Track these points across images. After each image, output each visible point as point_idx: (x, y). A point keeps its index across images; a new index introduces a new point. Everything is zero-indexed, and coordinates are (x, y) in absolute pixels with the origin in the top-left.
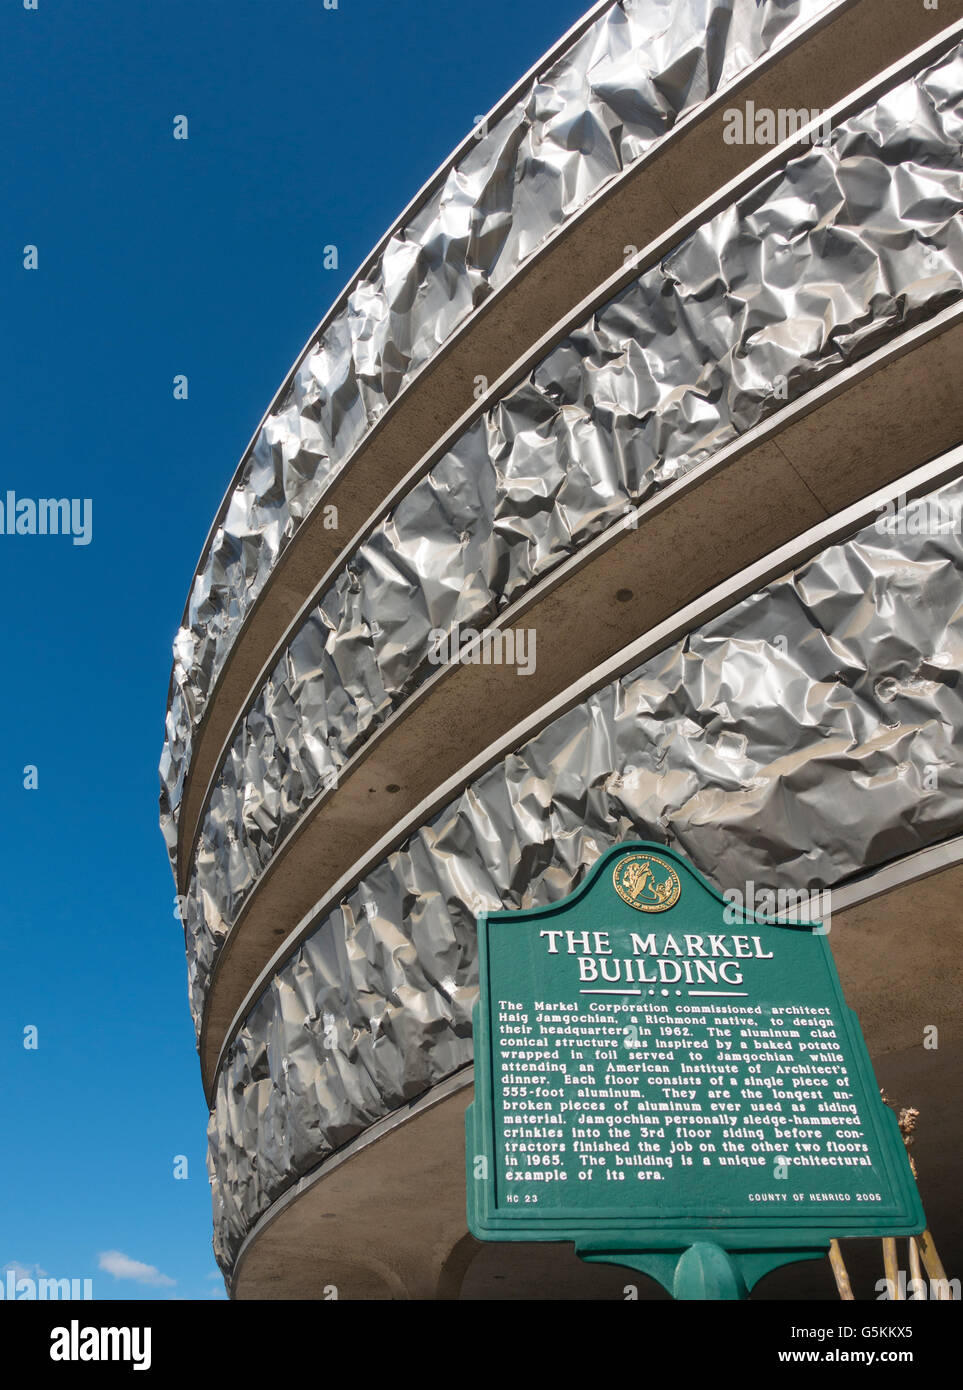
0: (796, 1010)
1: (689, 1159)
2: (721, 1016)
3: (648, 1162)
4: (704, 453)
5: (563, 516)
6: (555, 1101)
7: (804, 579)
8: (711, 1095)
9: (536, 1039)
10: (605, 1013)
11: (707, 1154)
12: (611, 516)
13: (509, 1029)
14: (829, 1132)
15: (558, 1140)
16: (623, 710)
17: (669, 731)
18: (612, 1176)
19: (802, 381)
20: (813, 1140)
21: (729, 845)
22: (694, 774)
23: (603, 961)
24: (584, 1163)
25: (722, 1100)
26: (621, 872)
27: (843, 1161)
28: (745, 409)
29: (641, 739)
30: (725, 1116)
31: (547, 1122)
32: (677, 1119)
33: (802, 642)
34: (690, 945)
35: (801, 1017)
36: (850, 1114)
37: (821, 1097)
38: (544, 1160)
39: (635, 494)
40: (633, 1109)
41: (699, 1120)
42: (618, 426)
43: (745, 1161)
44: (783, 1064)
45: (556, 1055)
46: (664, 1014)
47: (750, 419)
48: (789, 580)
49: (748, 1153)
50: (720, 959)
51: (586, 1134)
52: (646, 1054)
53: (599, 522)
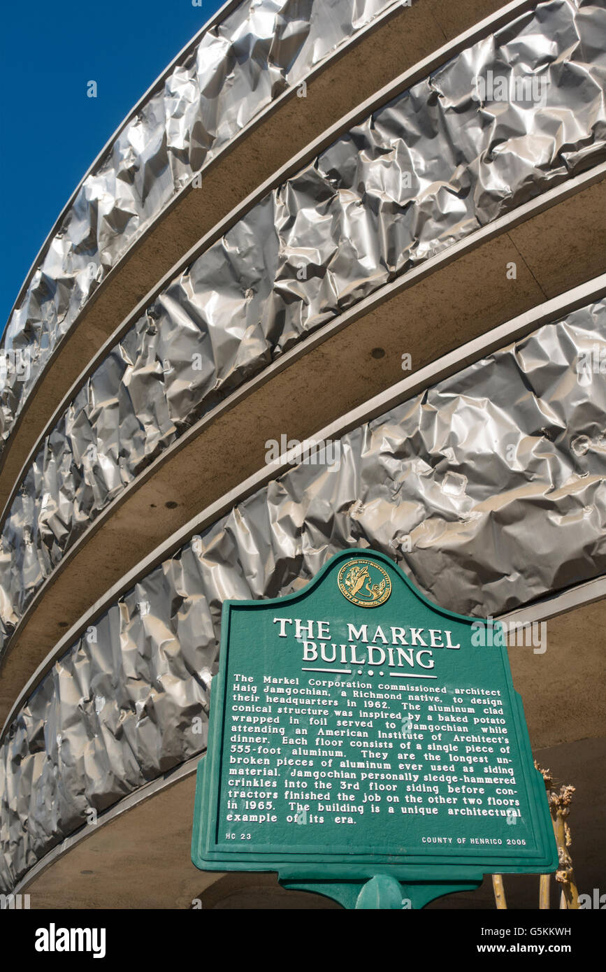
0: (473, 691)
1: (377, 808)
2: (414, 693)
3: (344, 808)
4: (452, 239)
5: (333, 282)
6: (273, 757)
7: (523, 350)
8: (400, 756)
9: (262, 706)
10: (321, 688)
11: (392, 804)
12: (372, 286)
13: (240, 697)
14: (490, 790)
15: (272, 789)
16: (369, 449)
17: (405, 468)
18: (314, 819)
19: (534, 186)
20: (477, 796)
21: (446, 567)
22: (423, 505)
23: (323, 645)
24: (292, 809)
25: (409, 761)
26: (344, 574)
27: (499, 813)
28: (487, 206)
29: (382, 474)
30: (410, 774)
31: (265, 774)
32: (370, 775)
33: (518, 402)
34: (394, 635)
35: (477, 697)
36: (508, 776)
37: (487, 761)
38: (260, 805)
39: (393, 269)
40: (336, 766)
41: (389, 776)
42: (384, 211)
43: (422, 811)
44: (460, 734)
45: (277, 720)
46: (368, 690)
47: (490, 214)
48: (511, 350)
49: (425, 804)
50: (417, 647)
51: (296, 785)
52: (351, 722)
53: (361, 290)
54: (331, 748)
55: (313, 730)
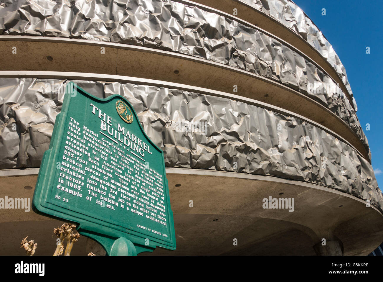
0: (155, 172)
1: (123, 206)
3: (111, 201)
4: (98, 39)
5: (46, 24)
6: (84, 165)
7: (107, 86)
8: (132, 187)
9: (81, 139)
10: (106, 144)
11: (128, 206)
12: (62, 35)
13: (72, 129)
14: (158, 212)
15: (82, 180)
16: (32, 87)
17: (45, 101)
18: (98, 202)
19: (131, 41)
20: (155, 213)
22: (47, 117)
23: (109, 126)
24: (89, 194)
25: (135, 190)
26: (118, 104)
27: (161, 222)
28: (115, 37)
29: (34, 99)
30: (135, 195)
31: (79, 171)
32: (122, 190)
34: (133, 138)
35: (156, 174)
36: (163, 208)
37: (158, 200)
38: (75, 186)
39: (73, 34)
40: (109, 181)
41: (128, 193)
42: (79, 15)
43: (138, 212)
44: (151, 186)
45: (87, 148)
46: (123, 154)
47: (115, 40)
48: (104, 83)
49: (139, 210)
50: (140, 146)
51: (92, 182)
52: (116, 164)
53: (57, 34)
54: (107, 171)
55: (102, 160)
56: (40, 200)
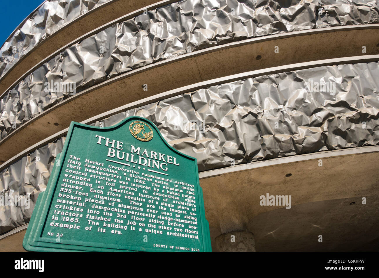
0: (183, 183)
1: (134, 228)
2: (157, 180)
3: (117, 226)
4: (176, 55)
5: (133, 58)
6: (84, 197)
7: (194, 95)
8: (148, 206)
9: (82, 172)
10: (114, 169)
11: (141, 227)
12: (147, 63)
13: (71, 166)
14: (186, 226)
15: (80, 213)
18: (100, 230)
19: (205, 45)
20: (180, 228)
23: (118, 152)
24: (89, 223)
25: (151, 208)
26: (133, 125)
27: (189, 236)
28: (190, 47)
30: (151, 214)
31: (77, 205)
32: (133, 213)
33: (189, 111)
34: (152, 154)
35: (184, 186)
36: (194, 221)
37: (186, 213)
38: (71, 220)
39: (155, 59)
40: (116, 206)
41: (141, 214)
42: (155, 40)
43: (155, 231)
44: (176, 200)
45: (89, 180)
46: (137, 175)
47: (190, 50)
48: (190, 94)
49: (157, 229)
50: (161, 161)
51: (93, 212)
52: (126, 187)
53: (143, 64)
54: (115, 197)
55: (107, 188)
56: (29, 241)
